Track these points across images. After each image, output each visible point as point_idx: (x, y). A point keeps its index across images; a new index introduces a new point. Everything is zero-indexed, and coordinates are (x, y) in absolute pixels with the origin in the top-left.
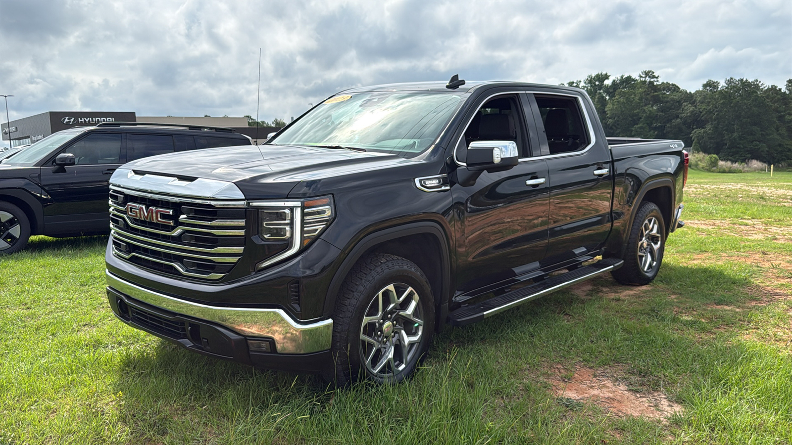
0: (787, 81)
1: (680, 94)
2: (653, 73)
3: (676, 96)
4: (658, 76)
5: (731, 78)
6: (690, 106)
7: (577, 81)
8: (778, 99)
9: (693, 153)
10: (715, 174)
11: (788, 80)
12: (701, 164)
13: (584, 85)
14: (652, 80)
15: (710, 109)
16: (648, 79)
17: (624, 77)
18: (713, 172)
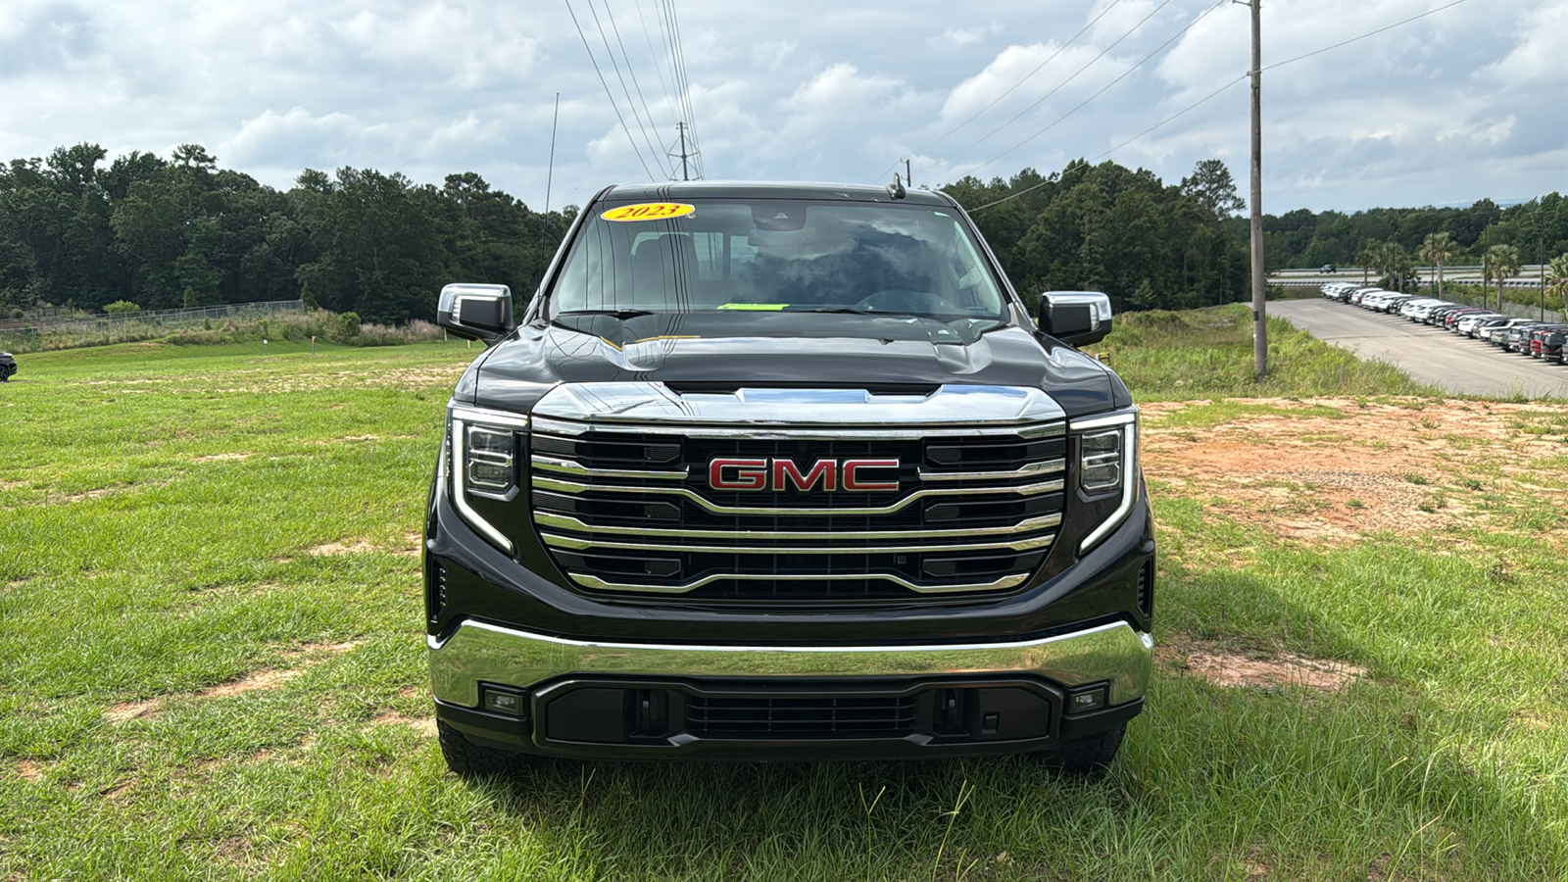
0: (447, 179)
1: (261, 195)
2: (203, 150)
3: (254, 201)
4: (215, 158)
5: (348, 168)
6: (284, 220)
7: (32, 159)
8: (441, 209)
9: (306, 310)
10: (357, 349)
11: (447, 175)
12: (330, 332)
13: (49, 169)
14: (202, 165)
15: (325, 226)
16: (192, 163)
17: (139, 156)
18: (353, 344)
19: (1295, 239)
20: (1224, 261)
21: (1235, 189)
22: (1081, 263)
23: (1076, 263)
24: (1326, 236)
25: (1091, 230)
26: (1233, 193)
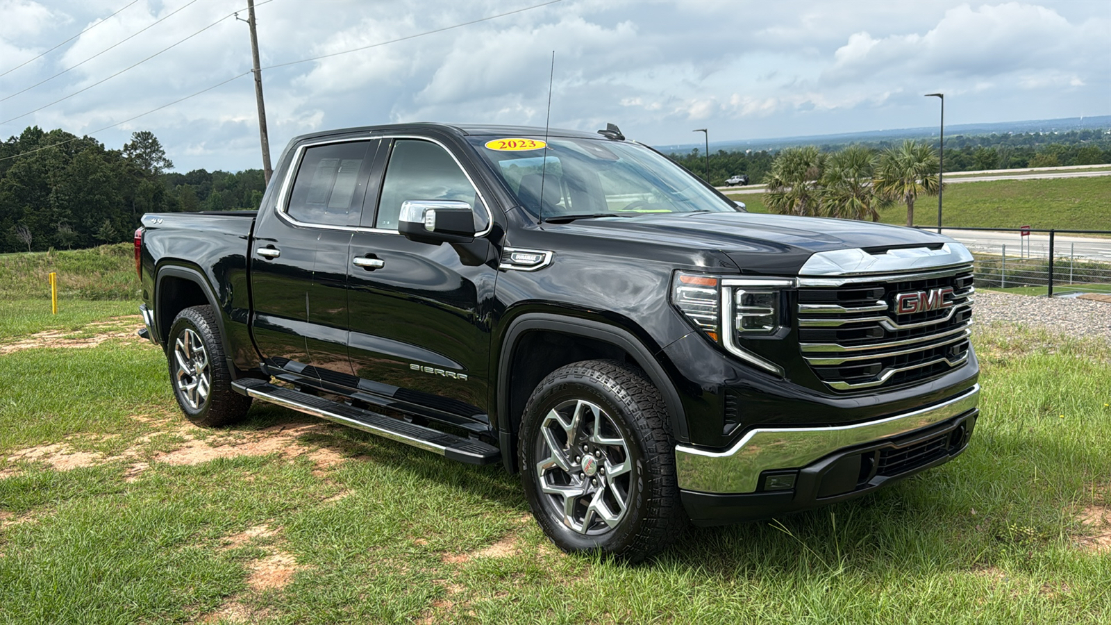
19: (199, 190)
20: (163, 206)
21: (164, 153)
22: (50, 207)
23: (46, 208)
24: (221, 188)
25: (56, 183)
26: (164, 156)
